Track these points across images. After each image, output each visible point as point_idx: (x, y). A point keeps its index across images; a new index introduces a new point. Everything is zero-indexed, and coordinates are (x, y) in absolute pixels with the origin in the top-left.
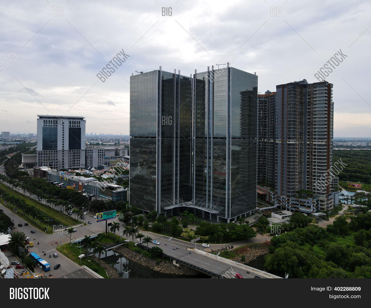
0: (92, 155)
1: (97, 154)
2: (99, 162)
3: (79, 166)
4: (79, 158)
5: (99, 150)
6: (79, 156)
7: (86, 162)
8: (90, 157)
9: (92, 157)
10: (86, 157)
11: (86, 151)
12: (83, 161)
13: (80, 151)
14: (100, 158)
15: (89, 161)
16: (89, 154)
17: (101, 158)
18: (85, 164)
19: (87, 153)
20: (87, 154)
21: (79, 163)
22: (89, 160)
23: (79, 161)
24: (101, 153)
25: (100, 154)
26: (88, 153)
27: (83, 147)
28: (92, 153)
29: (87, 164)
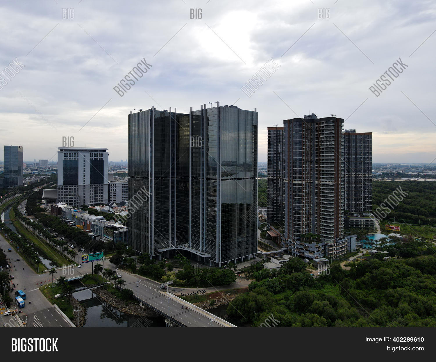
0: (116, 190)
1: (121, 188)
2: (123, 198)
3: (102, 201)
4: (102, 193)
5: (123, 185)
6: (102, 190)
7: (109, 197)
8: (113, 192)
9: (116, 192)
10: (109, 192)
11: (109, 185)
12: (105, 196)
13: (103, 185)
14: (124, 193)
15: (112, 196)
16: (112, 189)
17: (126, 193)
18: (108, 199)
19: (110, 187)
20: (110, 189)
21: (102, 198)
22: (112, 195)
23: (102, 196)
24: (125, 187)
25: (124, 188)
26: (111, 187)
27: (106, 181)
28: (116, 187)
29: (110, 200)
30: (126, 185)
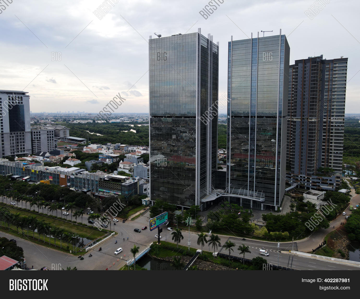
0: (40, 138)
1: (46, 136)
2: (48, 146)
3: (24, 151)
4: (24, 142)
5: (48, 132)
6: (23, 139)
7: (32, 146)
8: (37, 140)
9: (40, 140)
10: (32, 140)
11: (32, 133)
12: (28, 145)
13: (25, 133)
14: (49, 141)
15: (36, 145)
16: (36, 137)
17: (52, 141)
18: (31, 148)
19: (33, 135)
20: (34, 137)
21: (24, 148)
22: (36, 143)
23: (24, 145)
24: (50, 134)
25: (49, 136)
26: (35, 135)
27: (28, 128)
28: (40, 135)
29: (34, 149)
30: (51, 133)
